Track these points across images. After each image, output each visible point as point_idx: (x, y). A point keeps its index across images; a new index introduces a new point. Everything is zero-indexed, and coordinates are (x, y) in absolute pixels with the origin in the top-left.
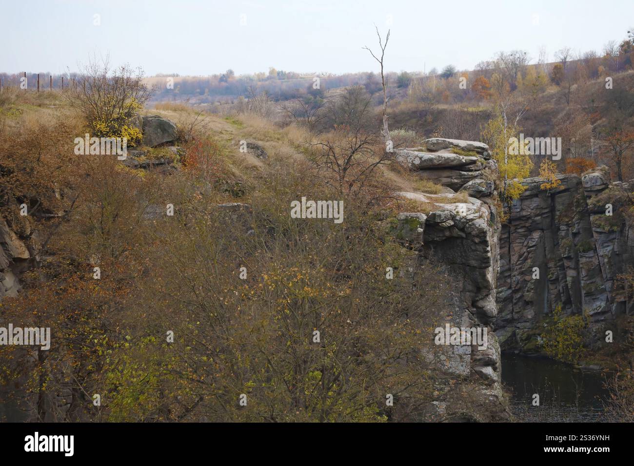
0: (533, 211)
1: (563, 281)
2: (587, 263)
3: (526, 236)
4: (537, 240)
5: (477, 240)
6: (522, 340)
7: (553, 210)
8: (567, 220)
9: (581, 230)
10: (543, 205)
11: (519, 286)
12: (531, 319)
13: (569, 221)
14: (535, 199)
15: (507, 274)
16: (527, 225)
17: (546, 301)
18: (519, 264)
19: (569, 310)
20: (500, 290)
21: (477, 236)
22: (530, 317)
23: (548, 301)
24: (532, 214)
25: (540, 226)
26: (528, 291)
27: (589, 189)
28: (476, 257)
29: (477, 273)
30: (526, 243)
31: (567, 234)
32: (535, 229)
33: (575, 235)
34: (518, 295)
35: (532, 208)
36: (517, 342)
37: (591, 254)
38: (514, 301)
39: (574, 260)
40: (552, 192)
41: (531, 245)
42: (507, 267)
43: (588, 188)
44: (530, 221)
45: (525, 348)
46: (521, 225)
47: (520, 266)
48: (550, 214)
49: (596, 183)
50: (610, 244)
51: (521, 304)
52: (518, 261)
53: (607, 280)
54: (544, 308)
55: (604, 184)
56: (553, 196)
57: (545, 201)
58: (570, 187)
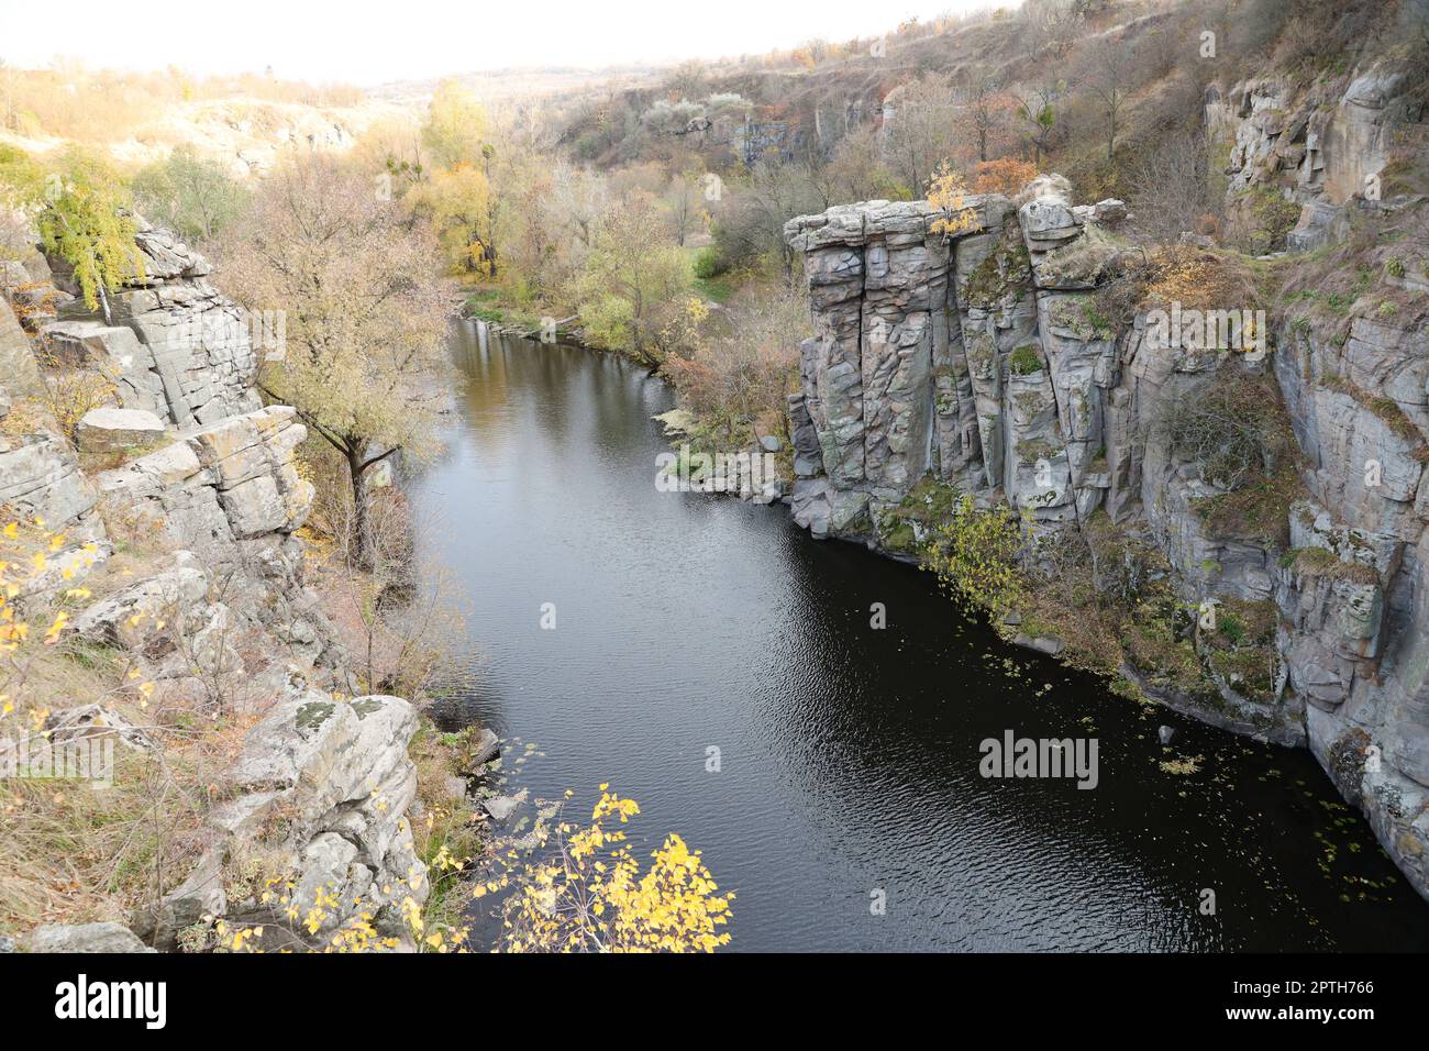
0: (912, 276)
1: (967, 418)
2: (1027, 396)
3: (895, 323)
4: (918, 333)
6: (882, 525)
7: (951, 269)
8: (985, 299)
9: (1016, 324)
10: (933, 261)
11: (879, 420)
12: (901, 485)
13: (991, 301)
14: (918, 250)
15: (855, 393)
16: (899, 302)
17: (929, 449)
18: (880, 377)
19: (977, 475)
20: (841, 421)
22: (898, 480)
23: (932, 448)
24: (911, 283)
25: (925, 305)
26: (896, 431)
27: (1042, 237)
30: (893, 337)
31: (983, 328)
32: (915, 311)
33: (1002, 331)
34: (876, 436)
35: (911, 269)
36: (872, 528)
37: (1037, 376)
38: (869, 446)
39: (996, 383)
40: (953, 235)
41: (905, 344)
42: (855, 378)
43: (1039, 233)
44: (905, 296)
45: (889, 542)
46: (887, 302)
47: (881, 381)
48: (945, 279)
49: (1059, 221)
50: (1084, 362)
51: (880, 451)
52: (878, 369)
53: (1073, 441)
54: (924, 462)
55: (1075, 225)
56: (955, 243)
57: (938, 254)
58: (990, 223)
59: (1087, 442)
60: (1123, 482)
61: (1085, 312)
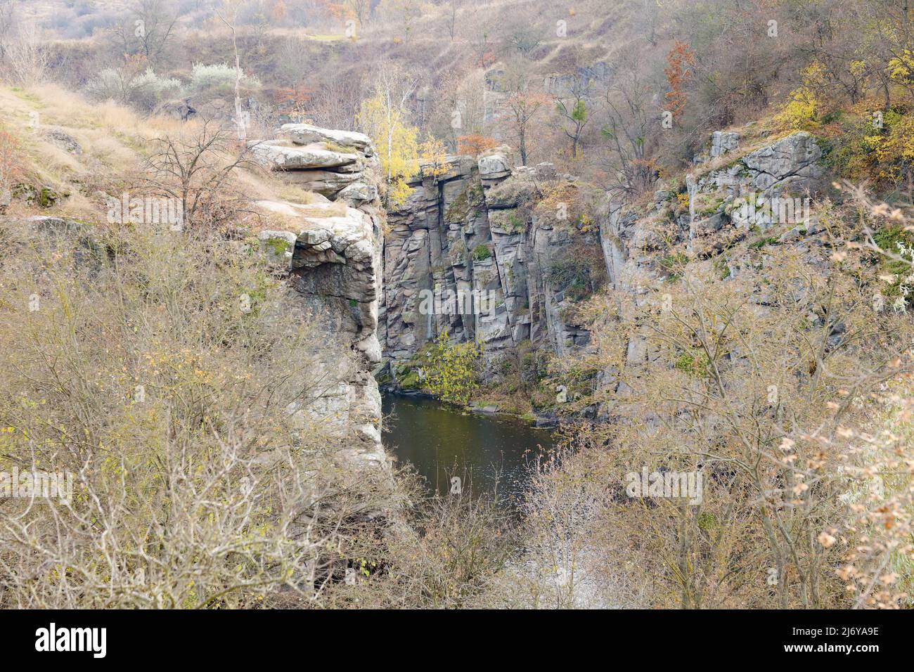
0: (416, 204)
2: (483, 274)
3: (406, 237)
4: (419, 242)
5: (360, 267)
6: (398, 373)
7: (440, 203)
8: (459, 217)
9: (476, 231)
10: (429, 196)
11: (396, 302)
12: (411, 347)
13: (462, 218)
14: (419, 188)
16: (408, 222)
17: (429, 323)
18: (396, 274)
19: (460, 335)
21: (361, 262)
22: (409, 344)
23: (432, 323)
24: (414, 209)
25: (424, 224)
26: (407, 310)
27: (487, 177)
28: (358, 288)
29: (359, 308)
30: (404, 247)
31: (458, 235)
32: (419, 228)
33: (468, 236)
34: (395, 314)
35: (414, 200)
36: (391, 376)
37: (488, 261)
38: (389, 323)
39: (467, 269)
40: (439, 179)
41: (412, 249)
43: (486, 175)
44: (411, 217)
45: (402, 384)
46: (400, 222)
47: (397, 276)
48: (437, 208)
49: (496, 168)
50: (512, 249)
51: (397, 326)
52: (395, 269)
53: (508, 297)
54: (427, 332)
55: (506, 171)
56: (441, 184)
57: (431, 191)
58: (463, 172)
59: (516, 296)
60: (536, 319)
61: (508, 218)
